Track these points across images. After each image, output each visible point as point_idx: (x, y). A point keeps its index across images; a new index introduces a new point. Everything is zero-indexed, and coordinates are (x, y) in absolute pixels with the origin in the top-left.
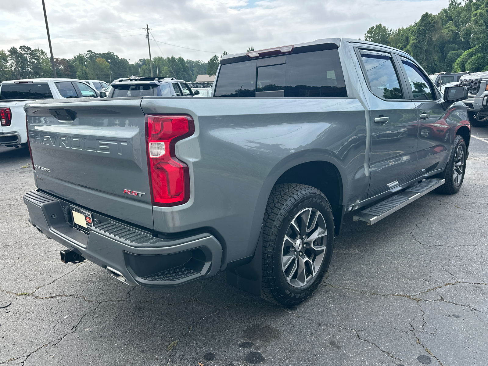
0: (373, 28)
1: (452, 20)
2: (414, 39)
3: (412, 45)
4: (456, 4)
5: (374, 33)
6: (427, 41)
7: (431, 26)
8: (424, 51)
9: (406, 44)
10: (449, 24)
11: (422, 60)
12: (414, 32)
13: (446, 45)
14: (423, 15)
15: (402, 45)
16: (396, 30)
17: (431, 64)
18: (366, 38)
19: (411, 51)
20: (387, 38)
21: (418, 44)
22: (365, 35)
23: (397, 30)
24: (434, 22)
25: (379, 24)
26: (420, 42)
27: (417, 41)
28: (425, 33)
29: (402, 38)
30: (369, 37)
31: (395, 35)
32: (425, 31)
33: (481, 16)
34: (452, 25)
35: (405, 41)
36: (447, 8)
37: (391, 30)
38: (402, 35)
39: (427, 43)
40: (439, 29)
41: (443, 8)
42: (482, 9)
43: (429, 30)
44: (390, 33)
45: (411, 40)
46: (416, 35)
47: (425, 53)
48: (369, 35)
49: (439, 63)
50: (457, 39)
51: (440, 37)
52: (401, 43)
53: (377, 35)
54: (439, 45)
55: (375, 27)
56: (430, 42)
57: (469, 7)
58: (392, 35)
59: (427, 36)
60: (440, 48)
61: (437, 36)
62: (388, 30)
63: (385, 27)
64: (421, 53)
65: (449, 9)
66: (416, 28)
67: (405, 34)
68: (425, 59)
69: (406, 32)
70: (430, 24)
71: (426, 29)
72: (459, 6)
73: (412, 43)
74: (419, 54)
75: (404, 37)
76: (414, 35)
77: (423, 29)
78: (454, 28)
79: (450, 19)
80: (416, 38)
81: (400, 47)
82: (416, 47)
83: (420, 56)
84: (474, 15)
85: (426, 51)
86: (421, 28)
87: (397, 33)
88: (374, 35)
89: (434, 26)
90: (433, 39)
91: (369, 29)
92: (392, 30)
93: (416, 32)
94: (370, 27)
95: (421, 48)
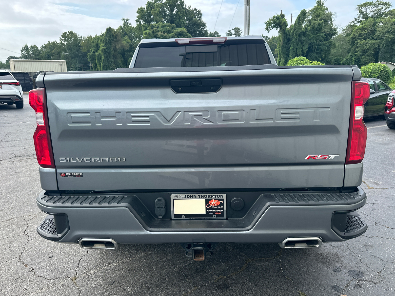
0: (66, 33)
1: (127, 35)
2: (103, 45)
3: (103, 50)
4: (128, 23)
5: (67, 37)
6: (113, 48)
7: (114, 37)
8: (112, 56)
9: (97, 49)
10: (126, 38)
11: (112, 63)
12: (102, 41)
13: (126, 53)
14: (107, 29)
15: (94, 50)
16: (85, 37)
17: (118, 66)
18: (61, 41)
19: (102, 55)
20: (79, 43)
21: (107, 50)
22: (60, 38)
23: (87, 38)
24: (116, 35)
25: (71, 31)
26: (108, 48)
27: (106, 48)
28: (111, 42)
29: (93, 44)
30: (63, 40)
31: (85, 41)
32: (110, 41)
33: (150, 35)
34: (128, 39)
35: (96, 46)
36: (122, 26)
37: (81, 37)
38: (93, 42)
39: (113, 50)
40: (120, 40)
41: (120, 26)
42: (149, 30)
43: (113, 40)
44: (81, 39)
45: (101, 47)
46: (104, 43)
47: (112, 58)
48: (63, 39)
49: (122, 66)
50: (132, 49)
51: (122, 46)
52: (93, 48)
53: (70, 39)
54: (121, 52)
55: (68, 33)
56: (115, 50)
57: (140, 27)
58: (83, 40)
59: (113, 45)
60: (122, 54)
61: (119, 46)
62: (79, 37)
63: (76, 34)
64: (110, 57)
65: (124, 27)
66: (104, 38)
67: (95, 41)
68: (113, 62)
69: (96, 39)
70: (113, 36)
71: (111, 40)
72: (130, 25)
73: (102, 49)
74: (109, 57)
75: (95, 44)
76: (103, 43)
77: (109, 39)
78: (129, 41)
79: (126, 34)
80: (105, 45)
81: (93, 51)
82: (105, 52)
83: (110, 59)
84: (145, 33)
85: (114, 56)
86: (107, 38)
87: (87, 40)
88: (68, 39)
89: (116, 38)
90: (117, 47)
91: (63, 33)
92: (83, 37)
93: (104, 41)
94: (64, 32)
95: (109, 53)
